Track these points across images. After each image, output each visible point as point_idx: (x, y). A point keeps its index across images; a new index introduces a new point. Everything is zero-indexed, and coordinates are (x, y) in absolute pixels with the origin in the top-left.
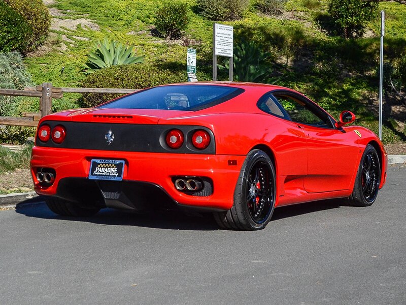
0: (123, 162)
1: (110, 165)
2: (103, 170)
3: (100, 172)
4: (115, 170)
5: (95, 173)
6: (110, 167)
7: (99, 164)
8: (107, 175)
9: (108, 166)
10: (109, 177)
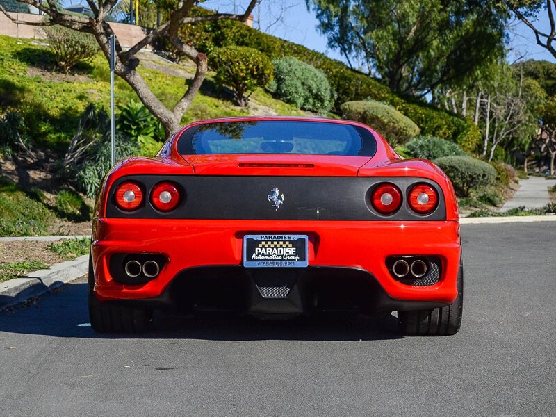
0: (305, 237)
1: (281, 243)
2: (269, 251)
3: (263, 255)
4: (292, 251)
5: (254, 256)
6: (281, 246)
7: (260, 242)
8: (279, 260)
9: (278, 246)
10: (284, 262)
